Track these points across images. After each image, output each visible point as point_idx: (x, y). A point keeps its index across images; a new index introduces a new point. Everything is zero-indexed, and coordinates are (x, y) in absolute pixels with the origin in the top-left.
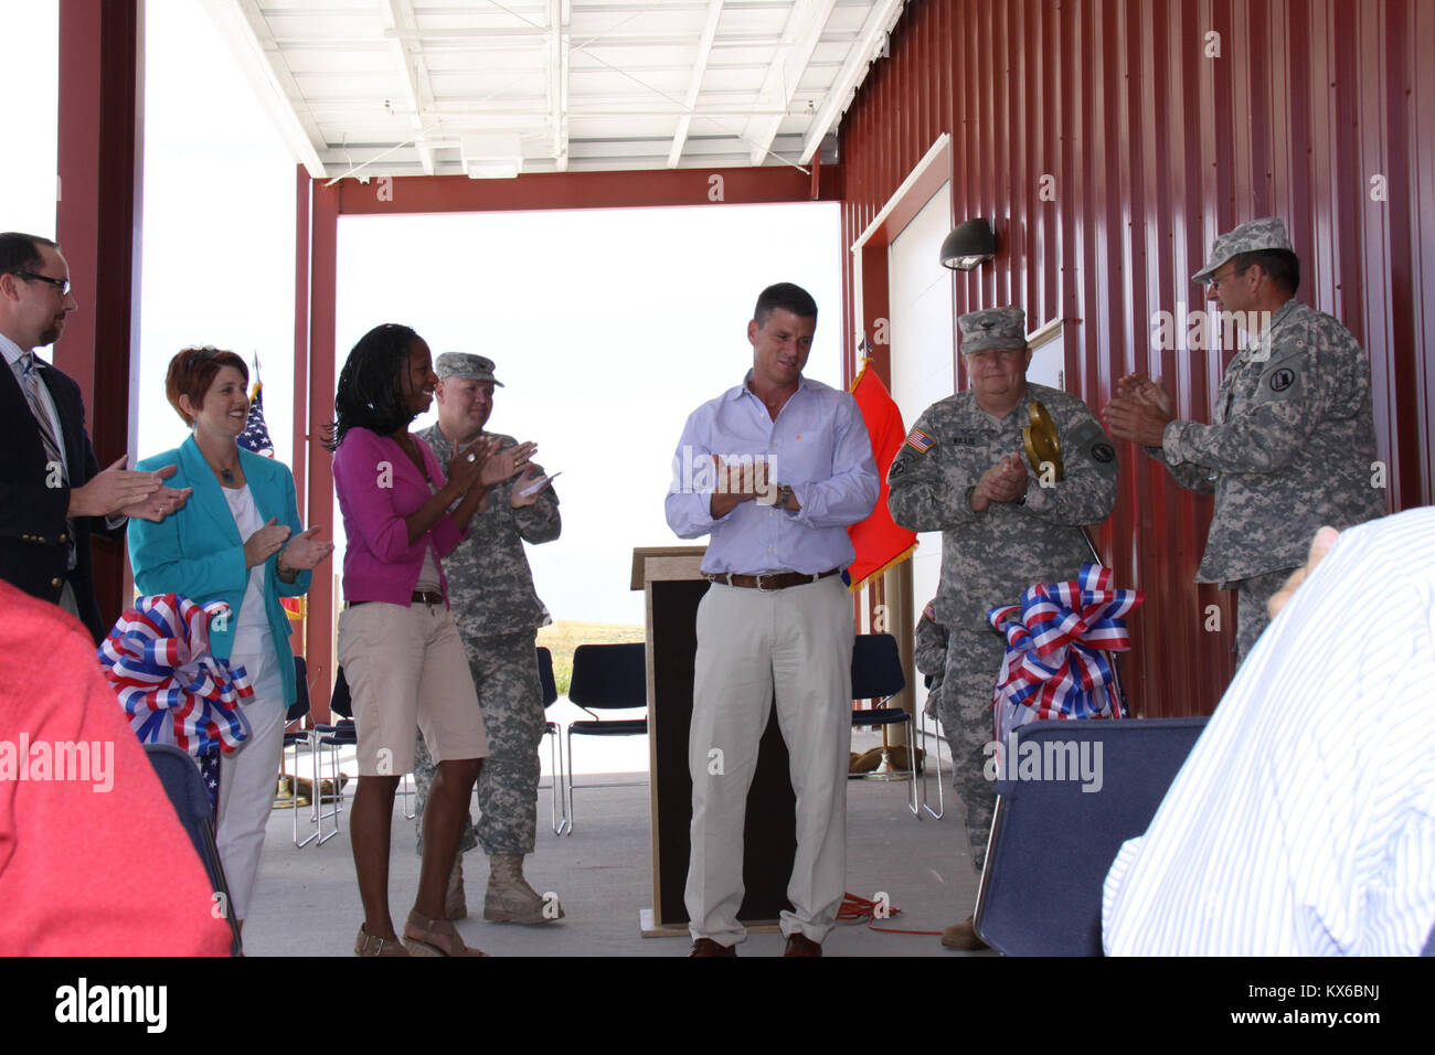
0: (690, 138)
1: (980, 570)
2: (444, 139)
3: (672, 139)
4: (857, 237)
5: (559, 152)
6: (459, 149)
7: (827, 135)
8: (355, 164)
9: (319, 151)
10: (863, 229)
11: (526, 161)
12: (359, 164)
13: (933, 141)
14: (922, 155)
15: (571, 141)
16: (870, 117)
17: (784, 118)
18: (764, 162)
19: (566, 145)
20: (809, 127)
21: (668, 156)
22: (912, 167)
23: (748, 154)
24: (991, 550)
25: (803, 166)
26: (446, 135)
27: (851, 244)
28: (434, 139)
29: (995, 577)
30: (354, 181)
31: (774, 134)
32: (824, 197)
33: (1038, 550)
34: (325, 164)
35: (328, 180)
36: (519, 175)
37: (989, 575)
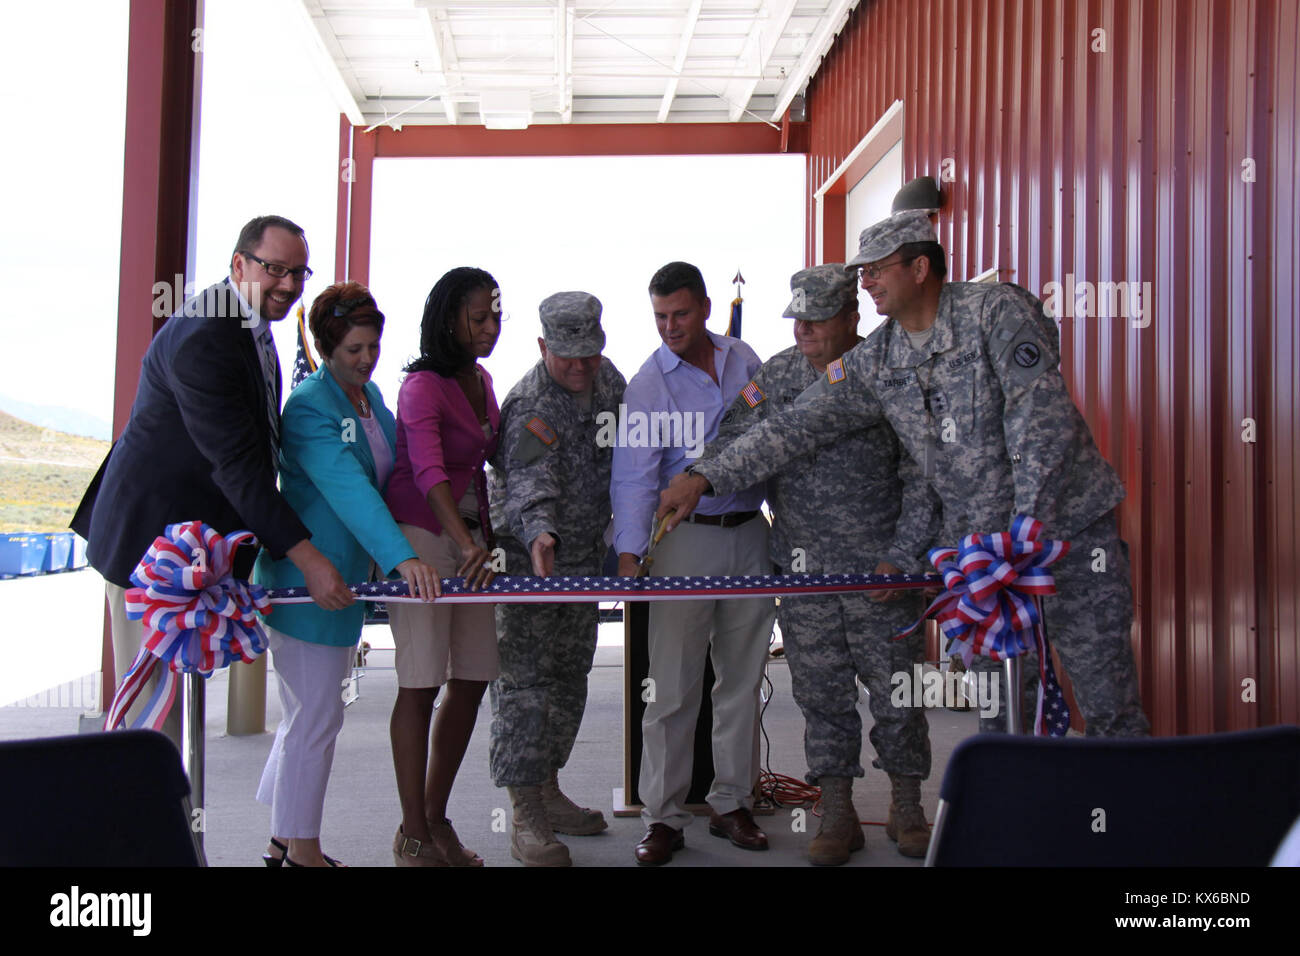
0: (678, 97)
1: (802, 524)
2: (466, 94)
3: (661, 97)
4: (820, 186)
5: (564, 108)
6: (477, 104)
7: (796, 96)
8: (390, 114)
9: (359, 102)
10: (825, 179)
11: (537, 114)
12: (394, 114)
13: (888, 106)
14: (879, 117)
15: (575, 97)
16: (833, 82)
17: (758, 83)
18: (742, 118)
19: (570, 102)
20: (780, 90)
21: (658, 112)
22: (870, 127)
23: (727, 112)
24: (812, 507)
25: (775, 123)
26: (469, 91)
27: (814, 192)
28: (458, 95)
29: (815, 531)
30: (388, 128)
31: (750, 94)
32: (792, 150)
33: (855, 510)
34: (364, 114)
35: (366, 127)
36: (530, 126)
37: (810, 529)
